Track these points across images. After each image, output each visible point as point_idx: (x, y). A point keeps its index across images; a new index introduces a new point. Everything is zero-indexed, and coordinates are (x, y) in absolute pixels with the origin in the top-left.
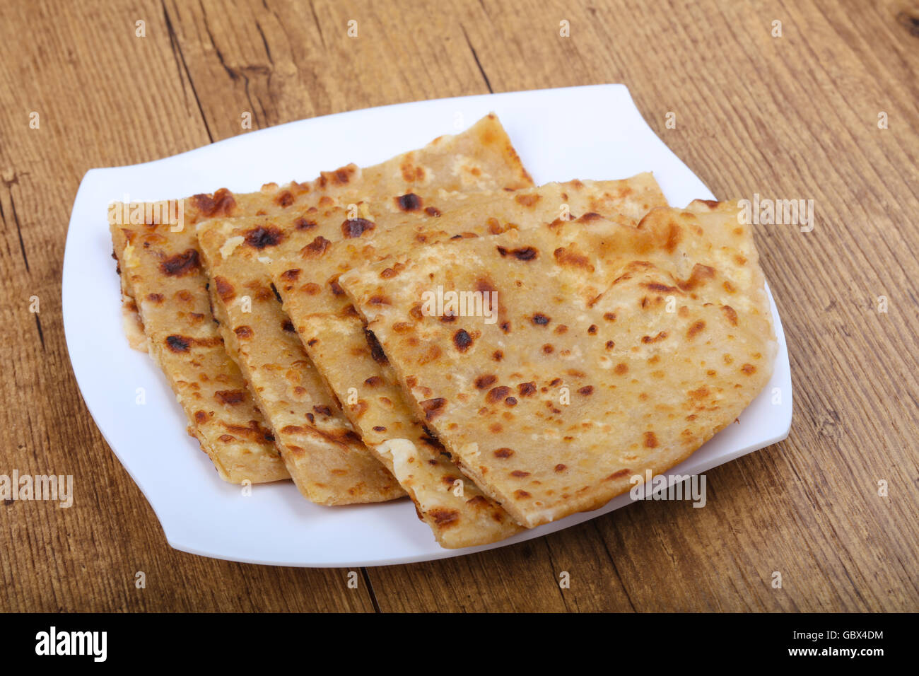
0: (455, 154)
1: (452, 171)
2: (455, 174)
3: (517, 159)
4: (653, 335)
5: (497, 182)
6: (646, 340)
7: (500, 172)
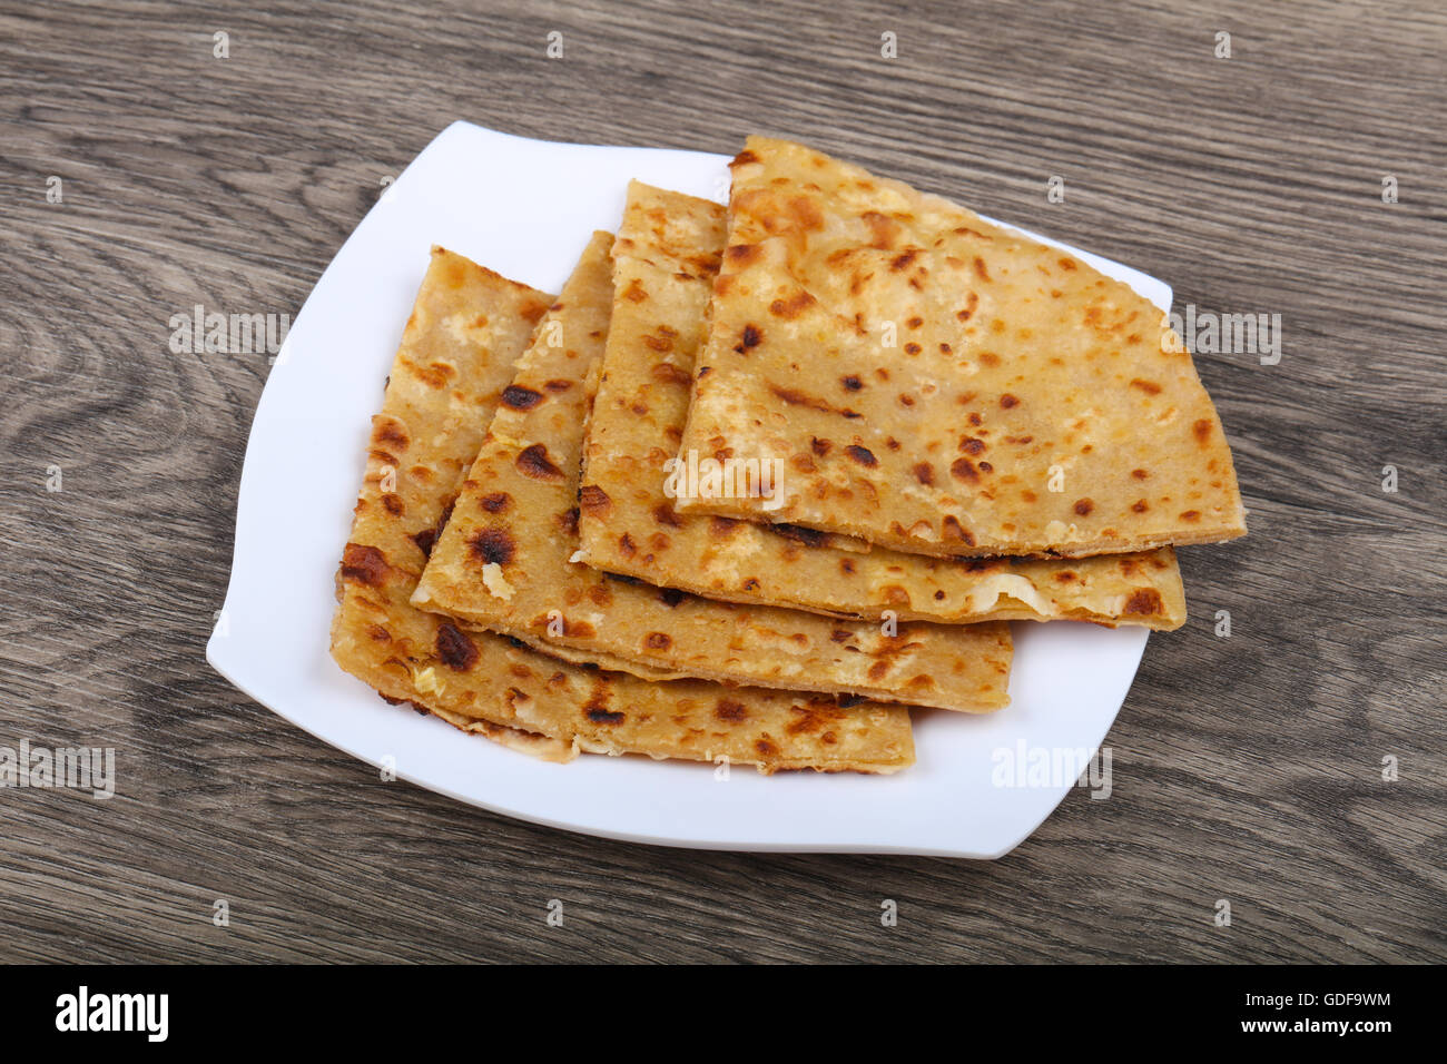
0: (440, 322)
1: (459, 341)
2: (464, 342)
3: (497, 276)
4: (962, 305)
5: (504, 315)
6: (964, 315)
7: (497, 303)
